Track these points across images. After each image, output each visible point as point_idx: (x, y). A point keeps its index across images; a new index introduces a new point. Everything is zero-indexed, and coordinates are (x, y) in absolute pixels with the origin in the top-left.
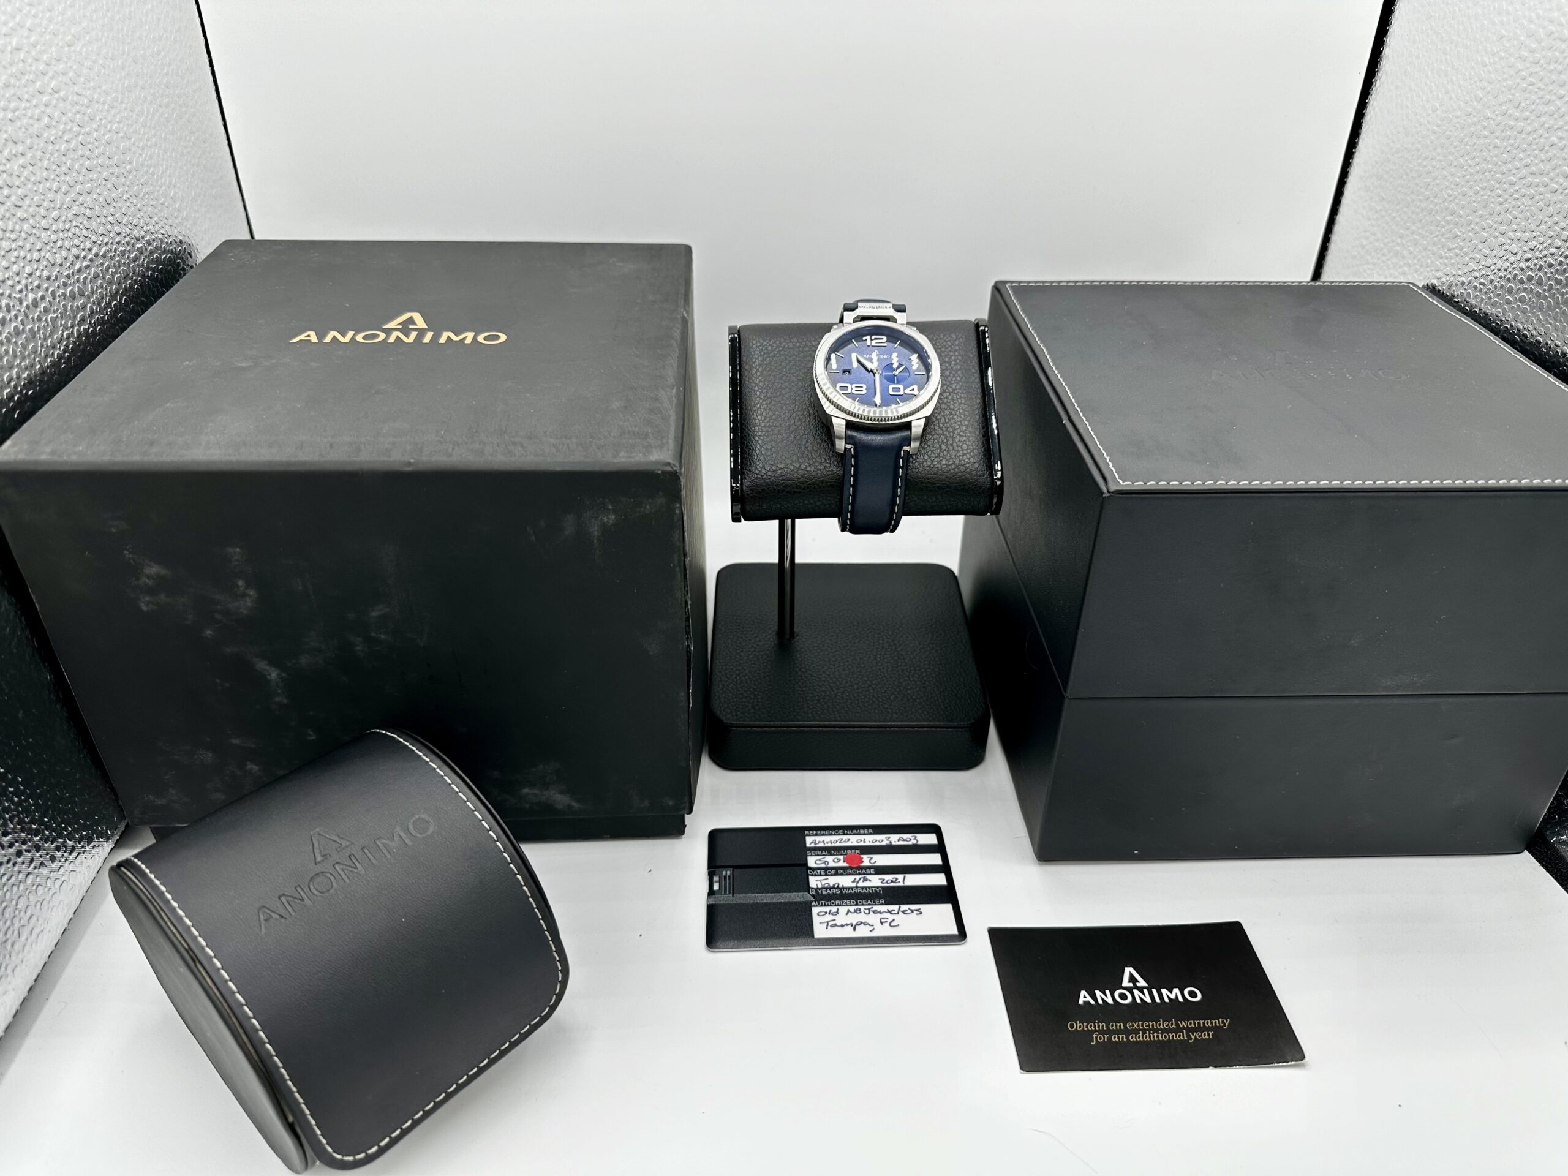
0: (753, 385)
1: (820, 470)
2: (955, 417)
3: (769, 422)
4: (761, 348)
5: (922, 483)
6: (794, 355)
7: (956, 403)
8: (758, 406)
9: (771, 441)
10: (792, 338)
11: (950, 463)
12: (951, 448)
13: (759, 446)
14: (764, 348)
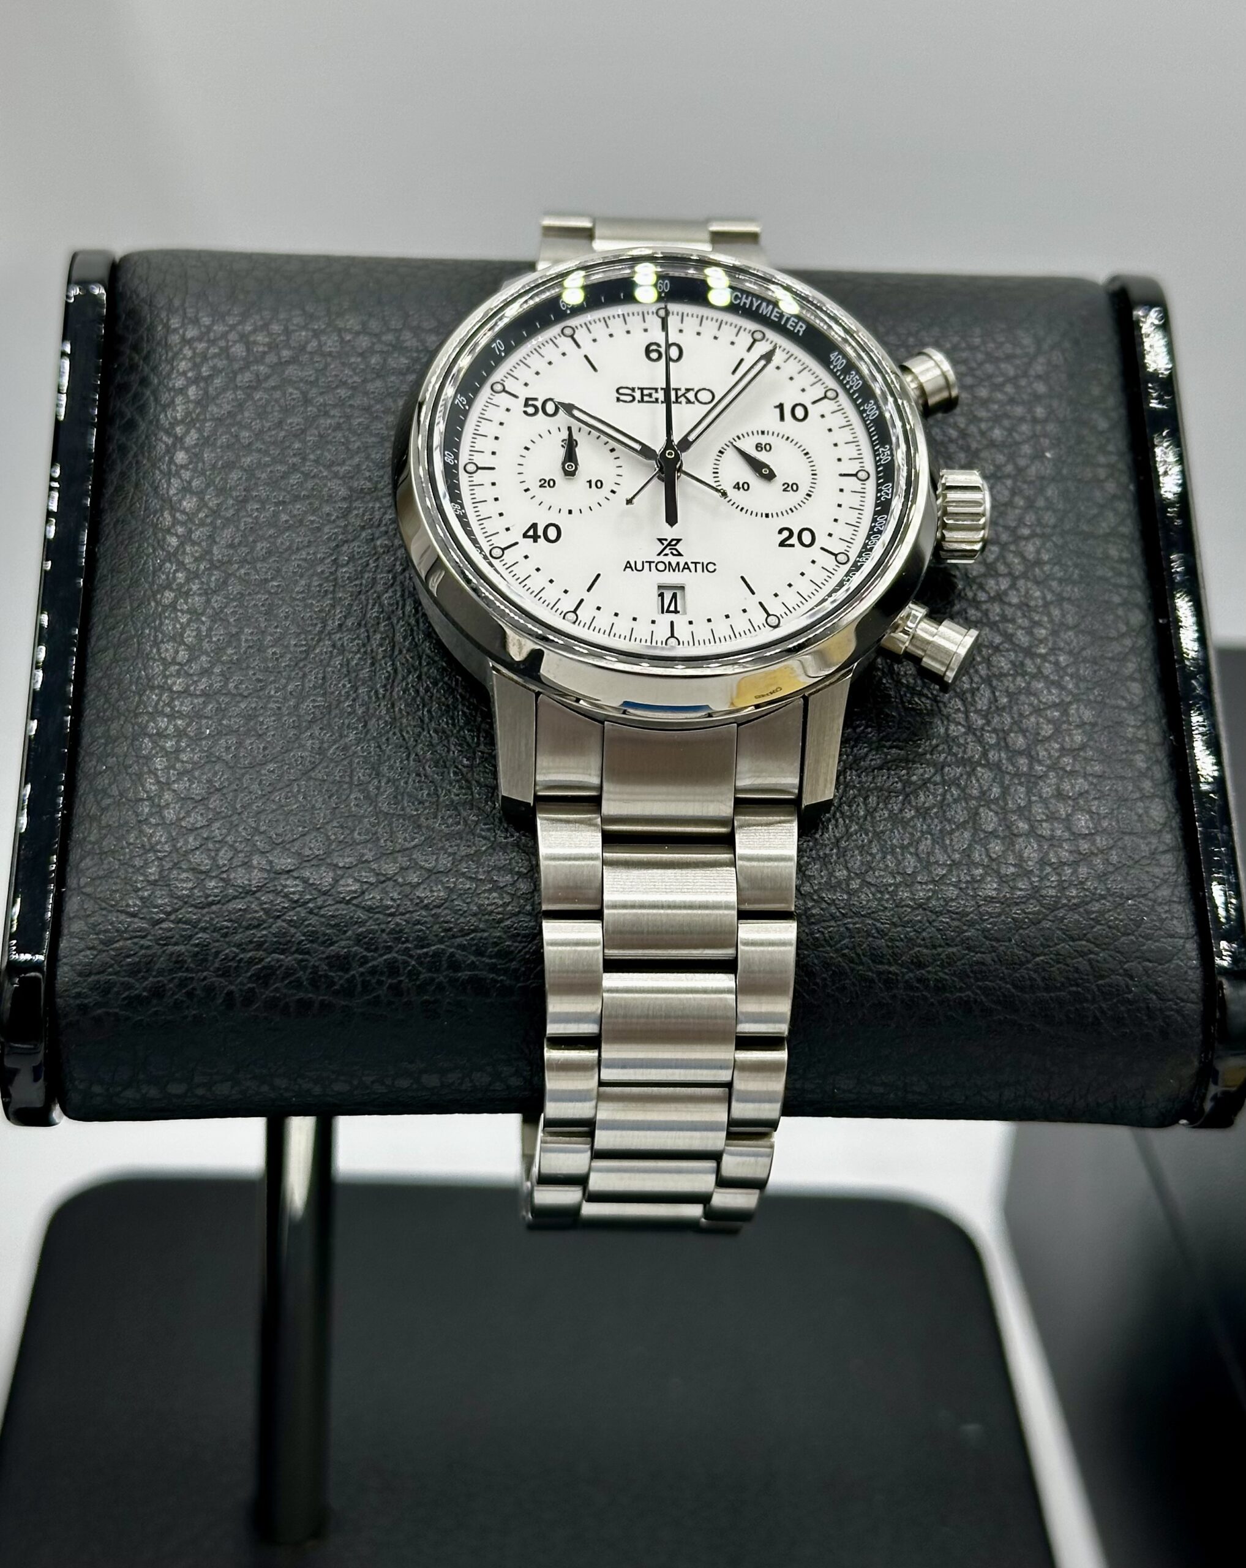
0: (155, 503)
1: (426, 907)
2: (1041, 685)
3: (205, 672)
4: (201, 346)
5: (889, 982)
6: (344, 384)
7: (1038, 624)
8: (169, 596)
9: (211, 759)
10: (340, 315)
11: (1019, 893)
12: (1023, 826)
13: (150, 784)
14: (214, 350)
